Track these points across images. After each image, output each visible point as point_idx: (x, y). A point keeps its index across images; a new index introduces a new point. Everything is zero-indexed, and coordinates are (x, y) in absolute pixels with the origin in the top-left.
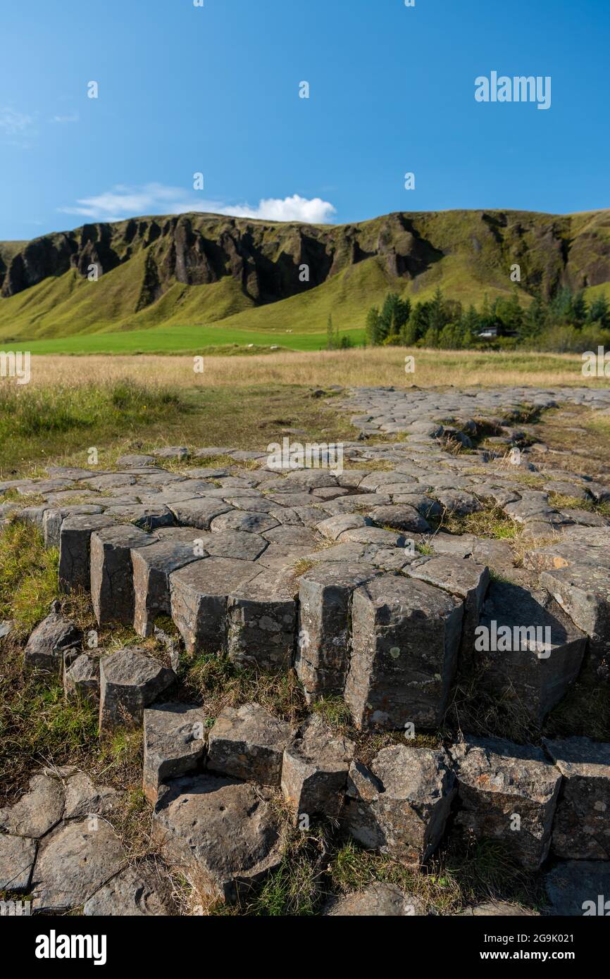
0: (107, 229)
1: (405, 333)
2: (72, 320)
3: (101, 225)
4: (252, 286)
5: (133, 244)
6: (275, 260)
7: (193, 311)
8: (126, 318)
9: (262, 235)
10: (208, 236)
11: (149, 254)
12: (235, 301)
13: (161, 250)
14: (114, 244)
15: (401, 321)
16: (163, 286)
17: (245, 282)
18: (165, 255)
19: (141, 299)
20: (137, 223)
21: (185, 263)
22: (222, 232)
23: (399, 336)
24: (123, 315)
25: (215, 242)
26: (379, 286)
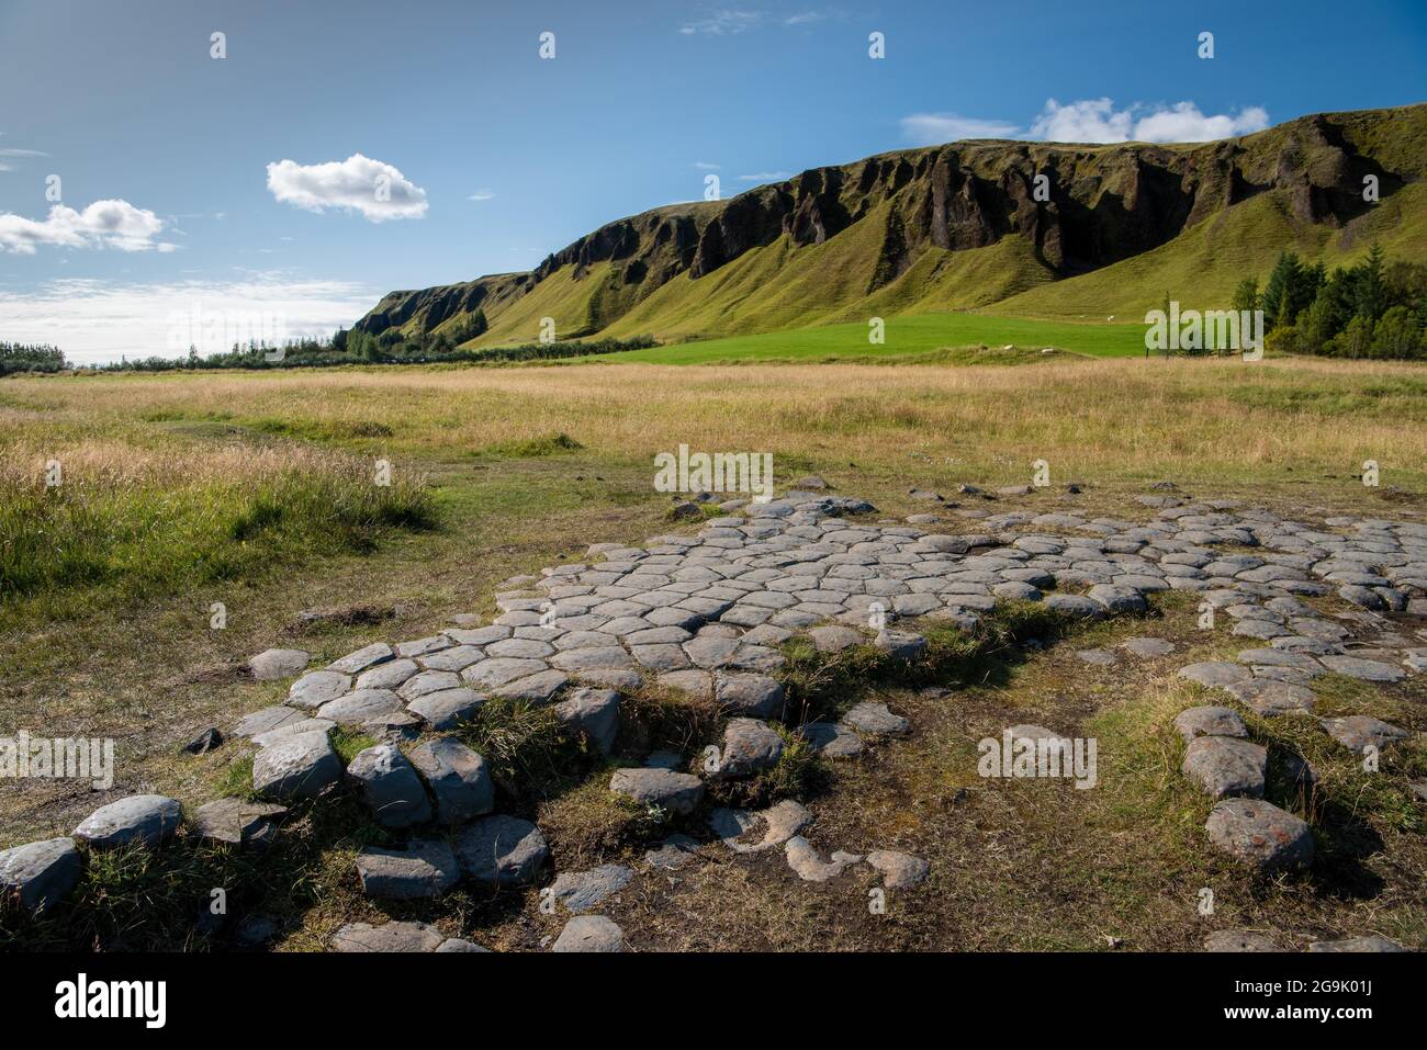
0: (835, 175)
1: (1306, 324)
2: (776, 308)
3: (828, 170)
4: (1052, 249)
5: (871, 194)
6: (1092, 206)
7: (953, 291)
8: (853, 302)
9: (1073, 167)
10: (984, 175)
11: (893, 207)
12: (1022, 273)
13: (912, 200)
14: (844, 196)
15: (1299, 303)
16: (911, 254)
17: (1039, 242)
18: (916, 208)
19: (877, 274)
20: (880, 163)
21: (947, 217)
22: (1006, 167)
23: (1295, 329)
24: (850, 299)
25: (996, 181)
26: (1276, 240)
